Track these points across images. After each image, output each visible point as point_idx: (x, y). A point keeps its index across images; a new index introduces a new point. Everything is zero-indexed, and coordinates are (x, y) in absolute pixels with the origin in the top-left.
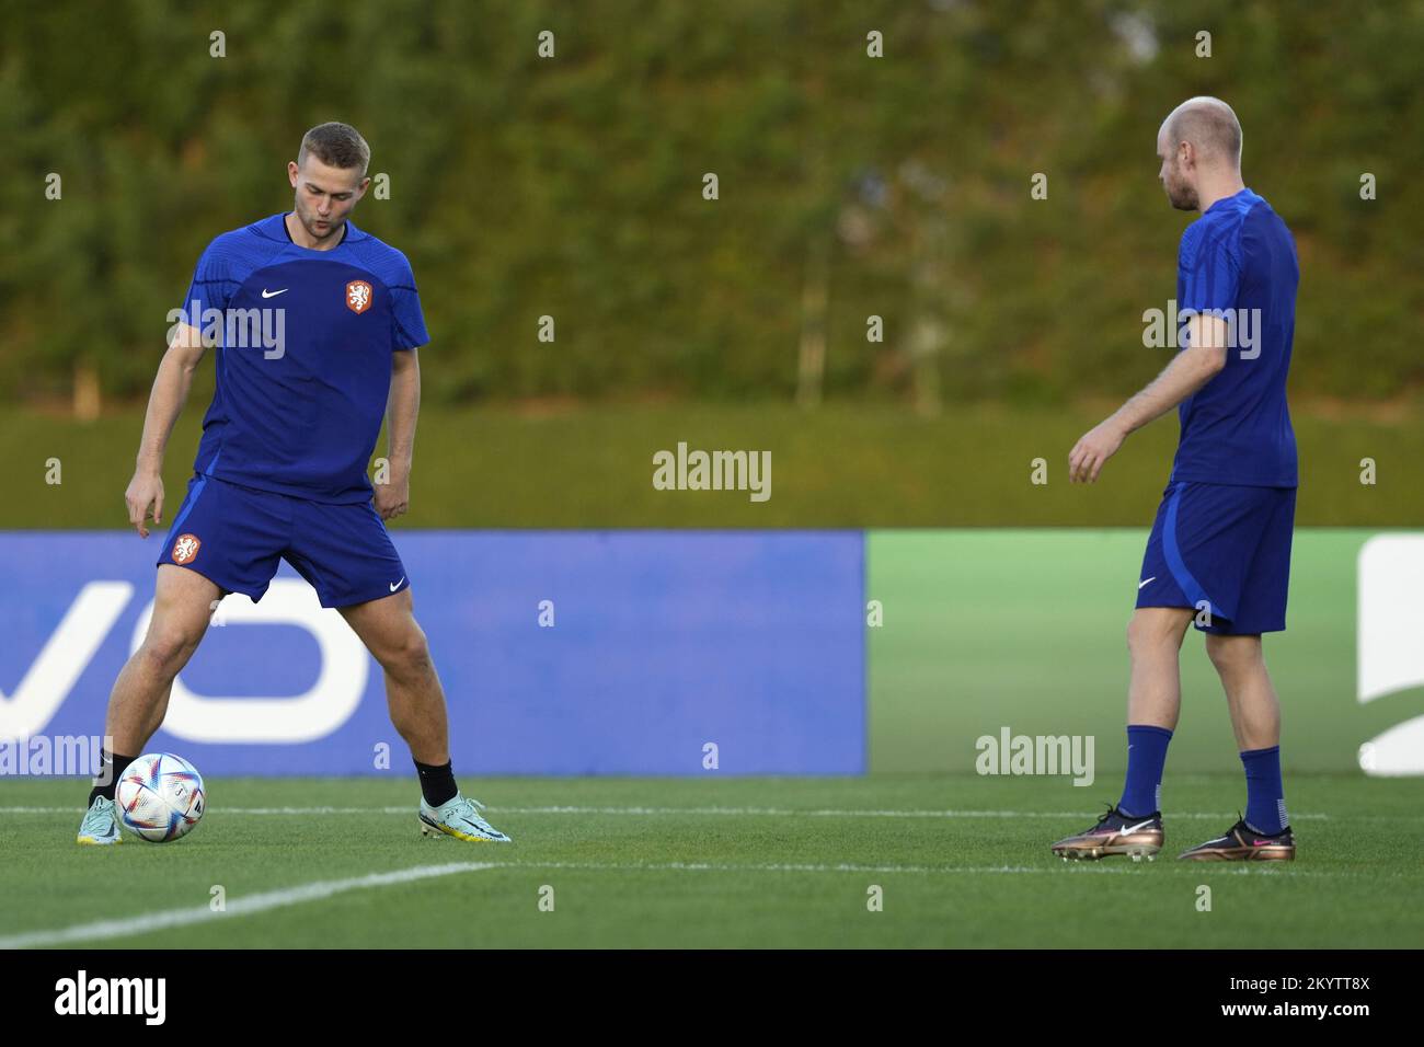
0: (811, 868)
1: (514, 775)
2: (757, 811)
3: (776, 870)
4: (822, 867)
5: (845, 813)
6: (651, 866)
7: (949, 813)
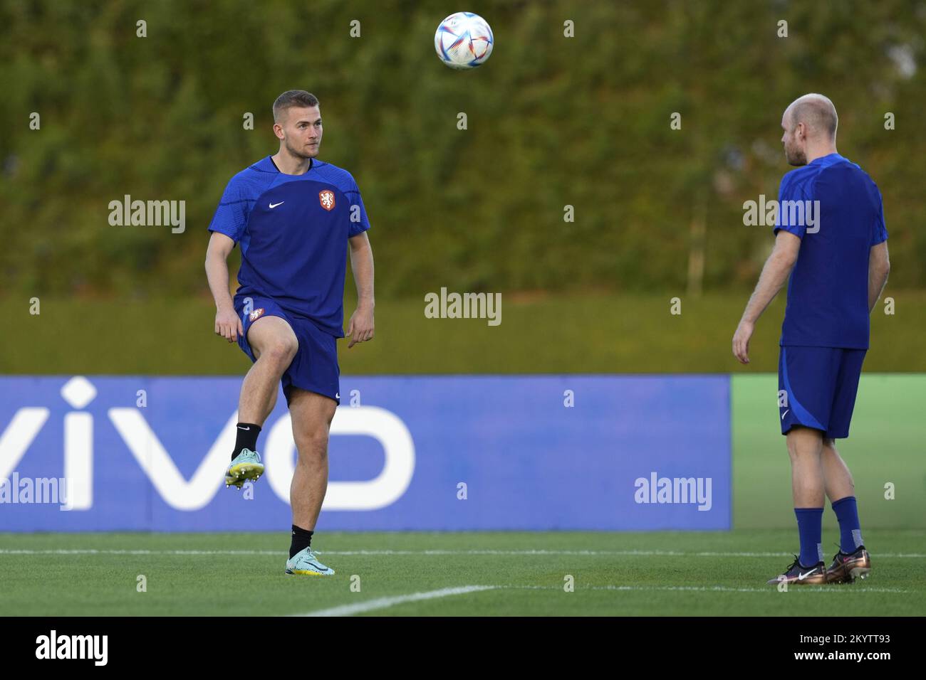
0: (696, 589)
1: (507, 530)
2: (661, 553)
3: (674, 590)
4: (703, 589)
5: (718, 554)
6: (595, 588)
7: (785, 554)
